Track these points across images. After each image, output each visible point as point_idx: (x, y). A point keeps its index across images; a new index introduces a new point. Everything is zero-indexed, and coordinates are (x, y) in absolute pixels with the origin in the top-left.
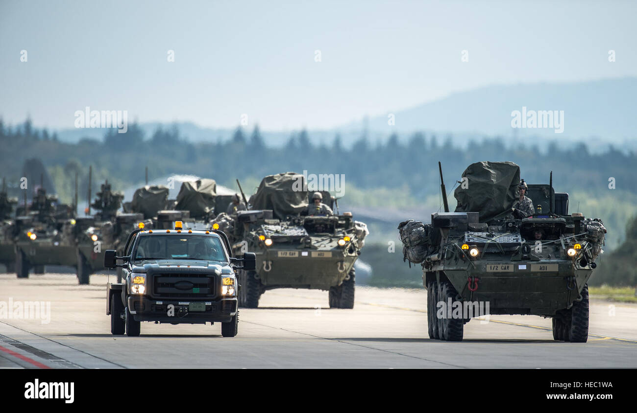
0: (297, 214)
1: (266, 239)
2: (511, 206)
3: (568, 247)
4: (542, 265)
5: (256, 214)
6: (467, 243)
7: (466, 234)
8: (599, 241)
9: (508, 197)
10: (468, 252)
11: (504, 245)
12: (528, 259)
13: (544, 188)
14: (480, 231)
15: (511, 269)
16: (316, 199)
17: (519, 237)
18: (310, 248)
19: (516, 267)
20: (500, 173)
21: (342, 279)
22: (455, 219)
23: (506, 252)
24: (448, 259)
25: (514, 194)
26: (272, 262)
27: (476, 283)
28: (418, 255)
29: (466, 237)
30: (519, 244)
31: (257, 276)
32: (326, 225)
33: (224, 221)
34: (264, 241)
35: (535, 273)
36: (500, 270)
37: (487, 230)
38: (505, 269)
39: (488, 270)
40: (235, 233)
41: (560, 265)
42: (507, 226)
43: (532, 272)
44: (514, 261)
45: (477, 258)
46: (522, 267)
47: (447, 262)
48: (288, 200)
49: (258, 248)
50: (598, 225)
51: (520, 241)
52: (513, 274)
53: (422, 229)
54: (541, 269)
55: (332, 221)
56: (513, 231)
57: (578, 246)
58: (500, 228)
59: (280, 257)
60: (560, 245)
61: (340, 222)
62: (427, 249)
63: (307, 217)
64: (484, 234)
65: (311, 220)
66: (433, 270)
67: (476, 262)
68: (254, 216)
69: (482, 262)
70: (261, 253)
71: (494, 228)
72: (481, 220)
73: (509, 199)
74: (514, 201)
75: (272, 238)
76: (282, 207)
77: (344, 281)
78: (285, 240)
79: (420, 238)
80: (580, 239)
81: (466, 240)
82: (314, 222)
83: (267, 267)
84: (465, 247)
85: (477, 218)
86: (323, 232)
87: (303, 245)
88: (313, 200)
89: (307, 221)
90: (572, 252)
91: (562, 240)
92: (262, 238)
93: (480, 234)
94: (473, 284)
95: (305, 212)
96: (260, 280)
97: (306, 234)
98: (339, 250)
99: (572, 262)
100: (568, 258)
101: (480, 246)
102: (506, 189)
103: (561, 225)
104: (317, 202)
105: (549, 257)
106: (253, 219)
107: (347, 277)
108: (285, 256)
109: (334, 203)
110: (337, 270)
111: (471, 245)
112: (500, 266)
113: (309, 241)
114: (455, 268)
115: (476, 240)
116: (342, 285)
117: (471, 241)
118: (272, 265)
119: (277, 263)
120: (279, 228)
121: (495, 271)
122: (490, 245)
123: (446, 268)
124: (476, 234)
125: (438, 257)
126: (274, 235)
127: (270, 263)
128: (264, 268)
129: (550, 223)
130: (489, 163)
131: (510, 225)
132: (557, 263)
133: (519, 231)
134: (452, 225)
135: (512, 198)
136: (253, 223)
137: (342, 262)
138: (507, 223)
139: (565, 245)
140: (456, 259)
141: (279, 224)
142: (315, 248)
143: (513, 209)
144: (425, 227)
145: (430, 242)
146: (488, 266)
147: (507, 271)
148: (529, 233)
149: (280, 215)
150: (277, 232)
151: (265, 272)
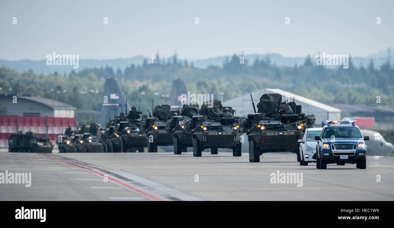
0: (218, 117)
1: (204, 127)
2: (278, 110)
3: (298, 125)
4: (288, 133)
5: (200, 117)
6: (260, 125)
7: (260, 121)
8: (313, 123)
9: (277, 107)
10: (260, 128)
11: (274, 125)
12: (283, 130)
13: (292, 103)
14: (265, 120)
15: (277, 134)
16: (226, 110)
17: (280, 122)
18: (222, 131)
19: (278, 133)
20: (274, 98)
21: (236, 144)
22: (256, 116)
23: (275, 128)
24: (253, 131)
25: (279, 106)
26: (207, 137)
27: (264, 140)
28: (244, 130)
29: (260, 123)
30: (280, 125)
31: (201, 143)
32: (229, 121)
33: (188, 120)
34: (203, 128)
35: (286, 136)
36: (272, 135)
37: (268, 120)
38: (274, 134)
39: (268, 135)
40: (192, 125)
41: (295, 132)
42: (276, 118)
43: (285, 135)
44: (278, 131)
45: (264, 130)
46: (281, 133)
47: (253, 132)
48: (214, 111)
49: (201, 131)
50: (313, 117)
51: (280, 123)
52: (277, 136)
53: (245, 120)
54: (288, 134)
55: (232, 119)
56: (278, 120)
57: (302, 125)
58: (273, 119)
59: (210, 135)
60: (296, 125)
61: (235, 120)
62: (247, 127)
63: (222, 118)
64: (266, 121)
65: (223, 119)
66: (250, 135)
67: (263, 132)
68: (199, 118)
69: (266, 131)
70: (202, 133)
71: (271, 119)
72: (266, 116)
73: (278, 107)
74: (280, 108)
75: (207, 127)
76: (211, 114)
77: (237, 144)
78: (212, 128)
79: (244, 123)
80: (303, 122)
81: (260, 124)
82: (224, 120)
83: (205, 139)
84: (259, 126)
85: (265, 115)
86: (228, 124)
87: (219, 130)
88: (225, 111)
89: (222, 120)
90: (299, 127)
91: (296, 123)
92: (202, 127)
93: (265, 121)
94: (262, 140)
95: (221, 116)
96: (202, 145)
97: (221, 125)
98: (234, 132)
99: (300, 131)
100: (298, 130)
101: (265, 125)
102: (276, 104)
103: (296, 117)
104: (227, 112)
105: (291, 130)
106: (199, 119)
107: (238, 143)
108: (212, 134)
109: (234, 112)
110: (234, 140)
111: (261, 125)
112: (272, 133)
113: (222, 128)
114: (255, 134)
115: (263, 123)
116: (236, 146)
117: (262, 124)
118: (206, 138)
119: (209, 137)
120: (209, 123)
121: (270, 135)
122: (269, 125)
123: (252, 134)
124: (264, 121)
125: (250, 130)
126: (207, 126)
127: (206, 137)
128: (203, 140)
129: (292, 117)
130: (270, 94)
131: (277, 117)
132: (294, 131)
133: (280, 120)
134: (255, 118)
135: (279, 107)
136: (199, 121)
137: (236, 136)
138: (276, 117)
139: (297, 125)
140: (256, 131)
141: (210, 121)
142: (224, 131)
143: (279, 111)
144: (246, 119)
145: (248, 125)
146: (268, 133)
147: (275, 135)
148: (284, 120)
149: (211, 118)
150: (209, 124)
151: (204, 141)
